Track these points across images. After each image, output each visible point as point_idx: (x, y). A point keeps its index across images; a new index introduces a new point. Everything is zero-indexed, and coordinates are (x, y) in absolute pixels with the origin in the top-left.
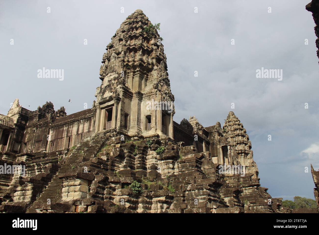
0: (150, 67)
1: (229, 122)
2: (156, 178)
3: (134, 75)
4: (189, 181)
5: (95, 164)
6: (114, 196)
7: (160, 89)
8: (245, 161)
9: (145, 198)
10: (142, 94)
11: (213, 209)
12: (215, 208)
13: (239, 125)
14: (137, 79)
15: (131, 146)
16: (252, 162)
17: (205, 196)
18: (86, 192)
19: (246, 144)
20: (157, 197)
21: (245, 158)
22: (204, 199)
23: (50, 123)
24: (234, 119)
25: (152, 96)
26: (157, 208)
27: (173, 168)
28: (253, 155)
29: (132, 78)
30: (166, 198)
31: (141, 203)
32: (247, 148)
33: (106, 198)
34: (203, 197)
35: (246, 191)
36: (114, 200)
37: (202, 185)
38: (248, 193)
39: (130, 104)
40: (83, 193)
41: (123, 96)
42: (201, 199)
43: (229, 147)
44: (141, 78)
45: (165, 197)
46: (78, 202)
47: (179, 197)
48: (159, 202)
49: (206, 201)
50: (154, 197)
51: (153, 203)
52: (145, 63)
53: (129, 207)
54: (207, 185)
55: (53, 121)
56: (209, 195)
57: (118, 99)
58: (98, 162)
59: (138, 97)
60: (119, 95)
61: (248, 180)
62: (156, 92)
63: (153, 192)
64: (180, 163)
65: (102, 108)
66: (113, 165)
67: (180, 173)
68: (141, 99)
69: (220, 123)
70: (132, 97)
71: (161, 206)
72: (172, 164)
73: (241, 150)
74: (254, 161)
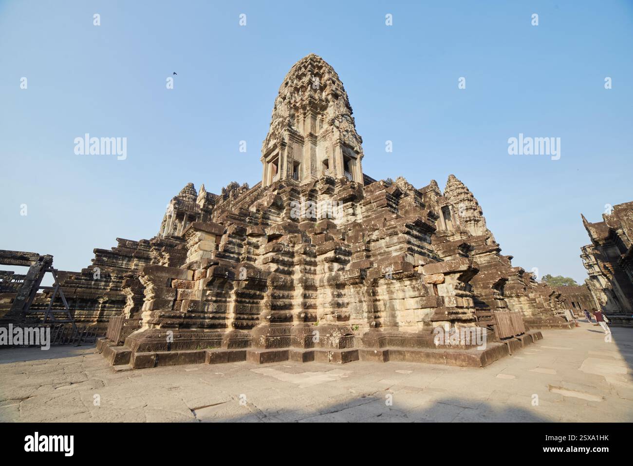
0: (324, 103)
1: (450, 187)
2: (327, 229)
3: (305, 118)
4: (376, 225)
5: (235, 216)
6: (256, 257)
7: (338, 126)
8: (477, 230)
9: (303, 256)
10: (316, 137)
11: (419, 266)
12: (422, 265)
13: (463, 188)
14: (309, 121)
15: (291, 190)
16: (485, 230)
17: (402, 245)
18: (210, 251)
19: (475, 210)
20: (324, 254)
21: (476, 226)
22: (401, 249)
23: (232, 201)
24: (456, 182)
25: (327, 136)
26: (324, 271)
27: (354, 214)
28: (485, 223)
29: (303, 121)
30: (335, 252)
31: (298, 265)
32: (476, 213)
33: (244, 259)
34: (398, 247)
35: (482, 259)
36: (256, 262)
37: (396, 227)
38: (484, 262)
39: (300, 151)
40: (205, 252)
41: (290, 140)
42: (396, 250)
43: (450, 207)
44: (314, 118)
45: (333, 251)
46: (195, 265)
47: (360, 251)
48: (325, 260)
49: (404, 253)
50: (319, 255)
51: (318, 264)
52: (316, 100)
53: (276, 271)
54: (403, 226)
55: (235, 199)
56: (409, 242)
57: (283, 145)
58: (239, 213)
59: (311, 141)
60: (283, 139)
61: (482, 244)
62: (333, 129)
63: (317, 247)
64: (364, 206)
65: (268, 162)
66: (265, 217)
67: (365, 219)
68: (315, 143)
69: (437, 181)
70: (304, 141)
71: (329, 267)
72: (351, 207)
73: (470, 217)
74: (488, 229)
